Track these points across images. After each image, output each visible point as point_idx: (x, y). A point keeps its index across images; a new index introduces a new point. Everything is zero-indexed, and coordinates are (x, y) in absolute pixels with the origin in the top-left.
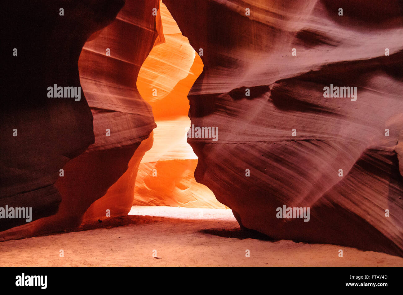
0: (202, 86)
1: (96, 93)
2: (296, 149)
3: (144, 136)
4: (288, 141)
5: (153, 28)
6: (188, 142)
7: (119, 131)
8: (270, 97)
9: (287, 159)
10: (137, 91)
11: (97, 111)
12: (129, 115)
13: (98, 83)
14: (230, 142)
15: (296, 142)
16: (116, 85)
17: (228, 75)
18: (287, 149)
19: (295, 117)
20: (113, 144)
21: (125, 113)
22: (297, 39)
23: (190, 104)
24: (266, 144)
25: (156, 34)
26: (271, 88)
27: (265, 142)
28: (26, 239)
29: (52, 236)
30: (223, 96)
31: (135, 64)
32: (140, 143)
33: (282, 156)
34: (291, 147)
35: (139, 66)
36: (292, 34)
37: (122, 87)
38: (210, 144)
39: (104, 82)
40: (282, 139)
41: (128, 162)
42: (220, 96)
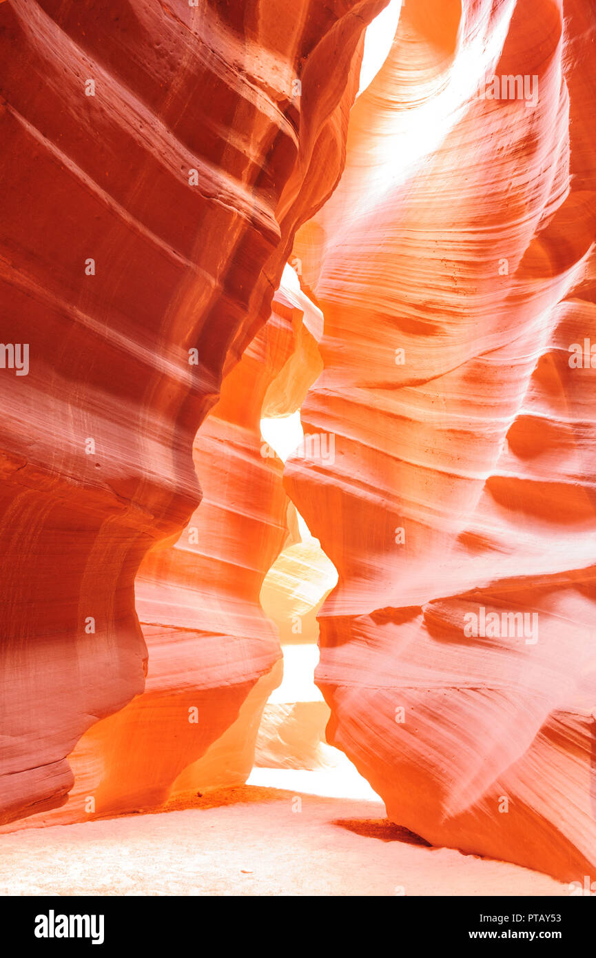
0: (334, 604)
1: (201, 609)
2: (459, 701)
3: (263, 670)
4: (447, 688)
5: (283, 525)
6: (316, 683)
7: (228, 663)
8: (424, 623)
9: (446, 716)
10: (260, 607)
11: (200, 635)
12: (245, 641)
13: (205, 595)
14: (370, 687)
15: (458, 690)
16: (232, 599)
17: (370, 590)
18: (445, 701)
19: (457, 653)
20: (218, 681)
21: (239, 637)
22: (458, 543)
23: (321, 629)
24: (416, 692)
25: (287, 533)
26: (424, 610)
27: (416, 689)
28: (78, 824)
29: (117, 820)
30: (362, 619)
31: (258, 571)
32: (257, 680)
33: (439, 712)
34: (451, 697)
35: (264, 573)
36: (451, 536)
37: (239, 601)
38: (343, 688)
39: (214, 594)
40: (439, 685)
41: (239, 707)
42: (358, 619)
